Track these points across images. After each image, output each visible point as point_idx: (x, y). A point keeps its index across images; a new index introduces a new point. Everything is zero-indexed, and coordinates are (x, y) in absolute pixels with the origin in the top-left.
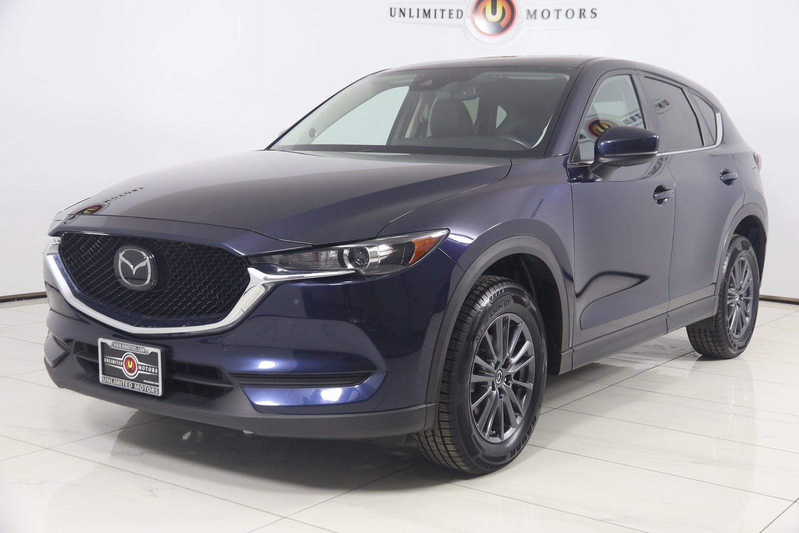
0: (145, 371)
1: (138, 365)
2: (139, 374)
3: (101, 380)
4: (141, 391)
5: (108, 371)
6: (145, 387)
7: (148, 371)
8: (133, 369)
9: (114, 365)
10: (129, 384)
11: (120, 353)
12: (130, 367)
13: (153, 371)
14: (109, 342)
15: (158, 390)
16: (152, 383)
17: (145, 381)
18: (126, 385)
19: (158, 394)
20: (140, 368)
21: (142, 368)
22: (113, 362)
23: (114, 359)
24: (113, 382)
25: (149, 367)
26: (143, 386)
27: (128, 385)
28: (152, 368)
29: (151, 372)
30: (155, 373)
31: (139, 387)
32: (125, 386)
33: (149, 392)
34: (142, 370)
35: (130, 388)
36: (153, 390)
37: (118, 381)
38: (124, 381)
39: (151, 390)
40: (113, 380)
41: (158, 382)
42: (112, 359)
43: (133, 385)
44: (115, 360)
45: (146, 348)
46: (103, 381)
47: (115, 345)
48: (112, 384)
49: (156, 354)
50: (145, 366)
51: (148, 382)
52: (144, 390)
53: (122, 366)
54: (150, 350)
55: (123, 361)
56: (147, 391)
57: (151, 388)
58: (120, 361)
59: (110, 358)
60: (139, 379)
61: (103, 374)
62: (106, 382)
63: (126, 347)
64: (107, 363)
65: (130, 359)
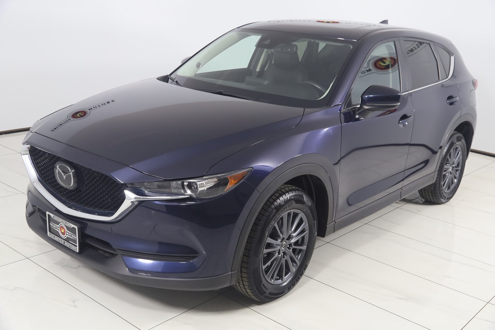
0: (70, 236)
1: (67, 232)
2: (67, 237)
3: (48, 234)
4: (68, 246)
5: (52, 230)
8: (64, 233)
11: (58, 223)
12: (63, 231)
14: (52, 215)
15: (76, 249)
17: (70, 242)
18: (61, 241)
19: (76, 251)
22: (54, 227)
25: (72, 234)
26: (69, 244)
27: (62, 242)
28: (74, 235)
29: (73, 237)
30: (75, 238)
31: (67, 244)
33: (72, 248)
34: (68, 235)
35: (63, 243)
37: (56, 237)
38: (60, 239)
39: (73, 248)
40: (54, 236)
41: (77, 244)
43: (64, 242)
44: (55, 225)
45: (70, 224)
46: (49, 236)
47: (55, 217)
48: (53, 238)
49: (75, 229)
50: (70, 233)
52: (70, 247)
54: (72, 225)
55: (59, 227)
57: (73, 246)
58: (57, 227)
59: (52, 224)
60: (67, 240)
61: (49, 232)
62: (51, 237)
63: (60, 220)
64: (51, 226)
65: (62, 227)
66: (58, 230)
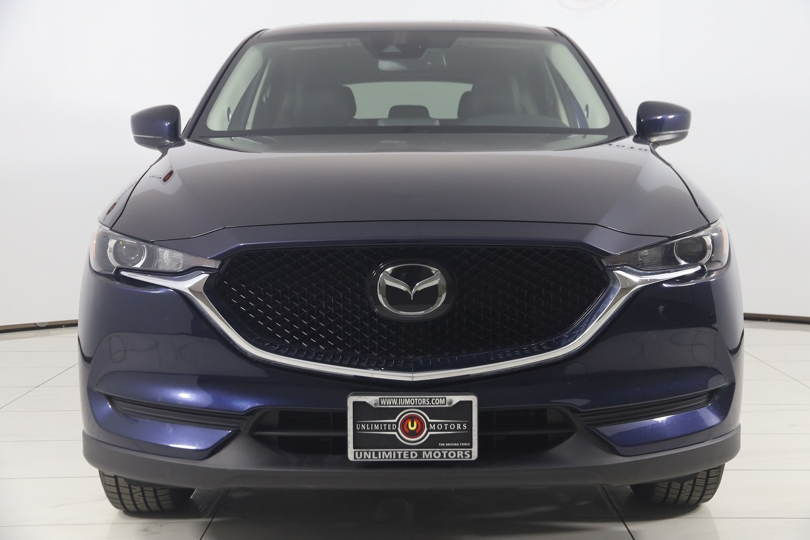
0: (443, 430)
2: (431, 436)
3: (351, 457)
4: (437, 459)
5: (366, 442)
6: (445, 453)
7: (449, 430)
8: (417, 431)
9: (379, 430)
10: (412, 453)
11: (392, 413)
12: (412, 428)
13: (459, 427)
15: (470, 453)
16: (456, 444)
17: (444, 444)
18: (405, 455)
19: (471, 457)
20: (432, 427)
22: (377, 427)
23: (377, 423)
24: (376, 455)
25: (449, 423)
26: (441, 451)
28: (457, 423)
29: (456, 430)
30: (461, 430)
31: (429, 455)
32: (402, 457)
33: (452, 458)
34: (437, 430)
35: (413, 458)
36: (460, 454)
37: (387, 452)
38: (399, 451)
39: (456, 454)
40: (377, 453)
41: (471, 442)
42: (374, 423)
43: (420, 454)
44: (380, 423)
46: (355, 458)
48: (375, 459)
49: (470, 403)
50: (443, 423)
52: (442, 457)
53: (396, 430)
54: (456, 399)
55: (397, 423)
56: (448, 457)
57: (456, 452)
58: (392, 423)
59: (370, 424)
60: (432, 443)
61: (354, 448)
62: (363, 458)
63: (407, 402)
64: (366, 430)
65: (412, 418)
66: (392, 430)
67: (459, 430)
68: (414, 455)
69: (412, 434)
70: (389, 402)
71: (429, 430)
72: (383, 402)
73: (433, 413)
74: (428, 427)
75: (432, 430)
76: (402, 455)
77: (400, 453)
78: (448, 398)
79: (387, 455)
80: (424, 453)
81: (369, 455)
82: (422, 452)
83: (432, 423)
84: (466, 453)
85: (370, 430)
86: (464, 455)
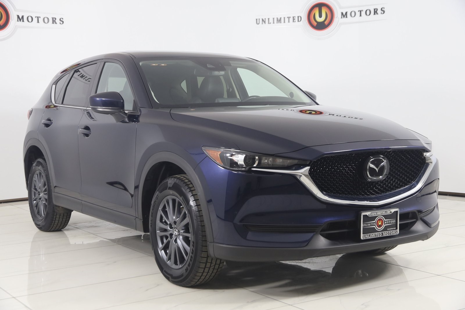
0: (389, 223)
2: (385, 226)
3: (362, 238)
5: (366, 231)
6: (390, 232)
7: (390, 223)
9: (370, 226)
11: (373, 218)
12: (380, 224)
13: (393, 222)
15: (397, 232)
16: (392, 229)
17: (388, 229)
20: (386, 223)
21: (387, 222)
23: (369, 223)
24: (370, 236)
26: (388, 232)
27: (379, 235)
28: (393, 220)
29: (392, 223)
31: (386, 234)
32: (377, 236)
33: (392, 234)
34: (387, 224)
35: (381, 236)
36: (394, 232)
40: (370, 235)
41: (397, 227)
42: (368, 223)
43: (382, 233)
44: (370, 223)
46: (363, 238)
48: (369, 238)
49: (397, 211)
50: (389, 221)
51: (390, 229)
52: (389, 234)
53: (375, 225)
54: (393, 210)
55: (375, 222)
56: (390, 234)
57: (393, 231)
58: (374, 223)
59: (367, 224)
60: (385, 229)
61: (363, 234)
62: (365, 238)
63: (379, 213)
64: (366, 226)
65: (380, 220)
66: (374, 226)
67: (393, 223)
68: (381, 234)
69: (380, 226)
70: (374, 214)
71: (385, 224)
72: (372, 214)
73: (386, 217)
74: (384, 223)
75: (386, 224)
76: (377, 235)
77: (376, 234)
78: (391, 210)
79: (373, 235)
80: (384, 233)
81: (367, 236)
82: (383, 233)
83: (386, 221)
84: (396, 232)
85: (367, 226)
86: (395, 233)
